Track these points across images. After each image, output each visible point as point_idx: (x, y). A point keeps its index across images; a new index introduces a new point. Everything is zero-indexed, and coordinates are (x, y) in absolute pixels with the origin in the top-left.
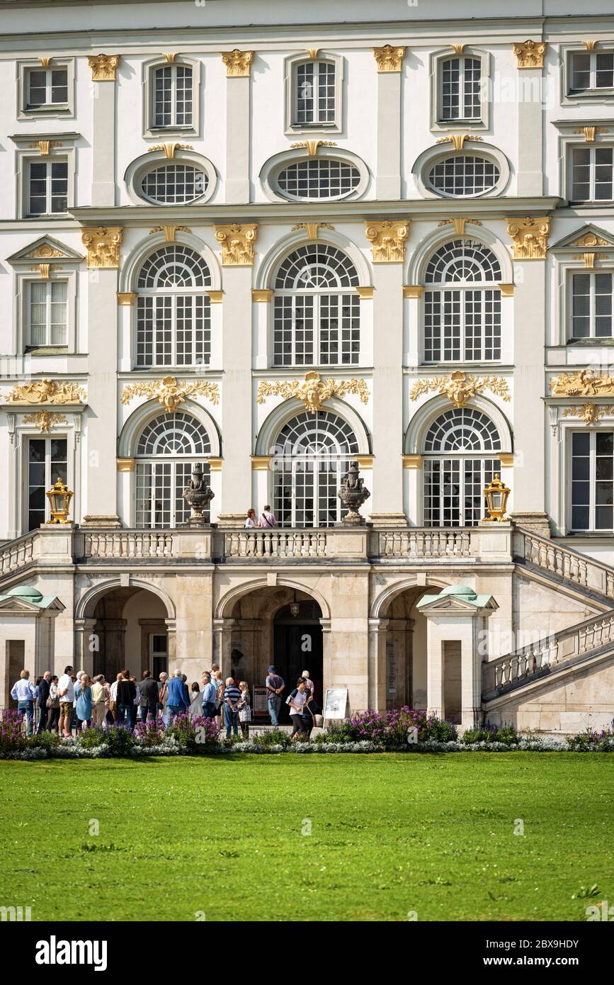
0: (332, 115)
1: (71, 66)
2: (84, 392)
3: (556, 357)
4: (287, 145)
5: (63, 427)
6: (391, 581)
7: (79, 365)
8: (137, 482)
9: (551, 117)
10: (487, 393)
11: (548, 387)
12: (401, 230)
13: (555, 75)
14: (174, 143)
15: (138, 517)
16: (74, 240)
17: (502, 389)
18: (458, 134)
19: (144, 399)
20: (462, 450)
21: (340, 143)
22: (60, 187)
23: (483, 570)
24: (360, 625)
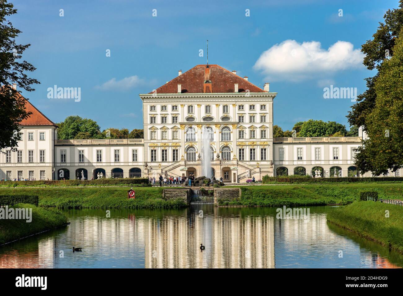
0: (210, 112)
1: (178, 105)
2: (180, 144)
3: (238, 140)
4: (205, 115)
5: (177, 148)
6: (223, 166)
7: (180, 141)
8: (187, 155)
9: (237, 113)
10: (229, 144)
11: (237, 144)
12: (219, 125)
13: (237, 107)
14: (191, 115)
15: (187, 159)
16: (179, 126)
17: (231, 144)
18: (226, 115)
19: (188, 145)
20: (226, 151)
21: (211, 115)
22: (176, 120)
23: (233, 165)
24: (219, 171)
